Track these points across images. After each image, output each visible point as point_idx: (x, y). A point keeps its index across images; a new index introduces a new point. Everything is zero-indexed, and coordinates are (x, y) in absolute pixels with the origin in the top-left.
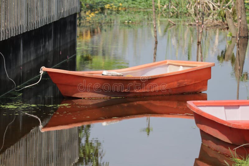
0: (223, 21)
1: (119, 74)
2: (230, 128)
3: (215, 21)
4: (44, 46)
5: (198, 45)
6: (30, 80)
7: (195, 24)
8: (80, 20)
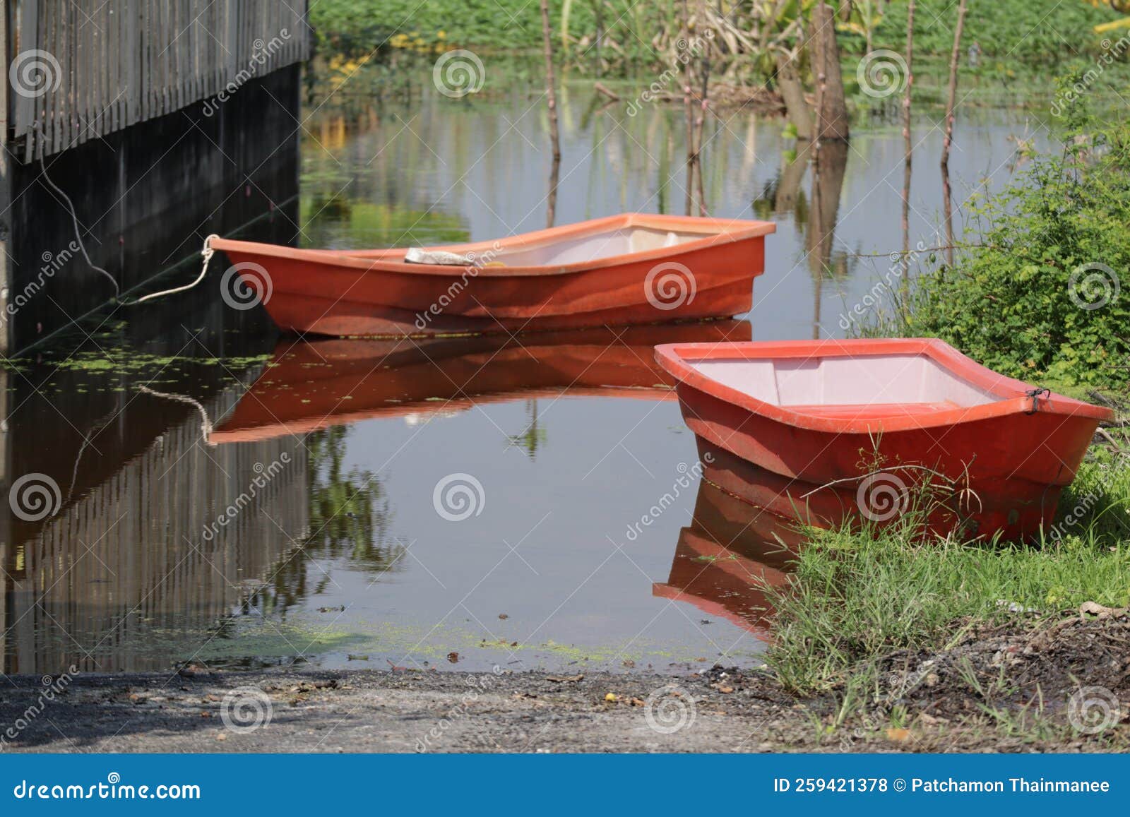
0: (770, 88)
1: (459, 258)
2: (792, 429)
3: (745, 90)
4: (195, 171)
5: (691, 164)
6: (151, 279)
7: (681, 96)
8: (311, 86)
